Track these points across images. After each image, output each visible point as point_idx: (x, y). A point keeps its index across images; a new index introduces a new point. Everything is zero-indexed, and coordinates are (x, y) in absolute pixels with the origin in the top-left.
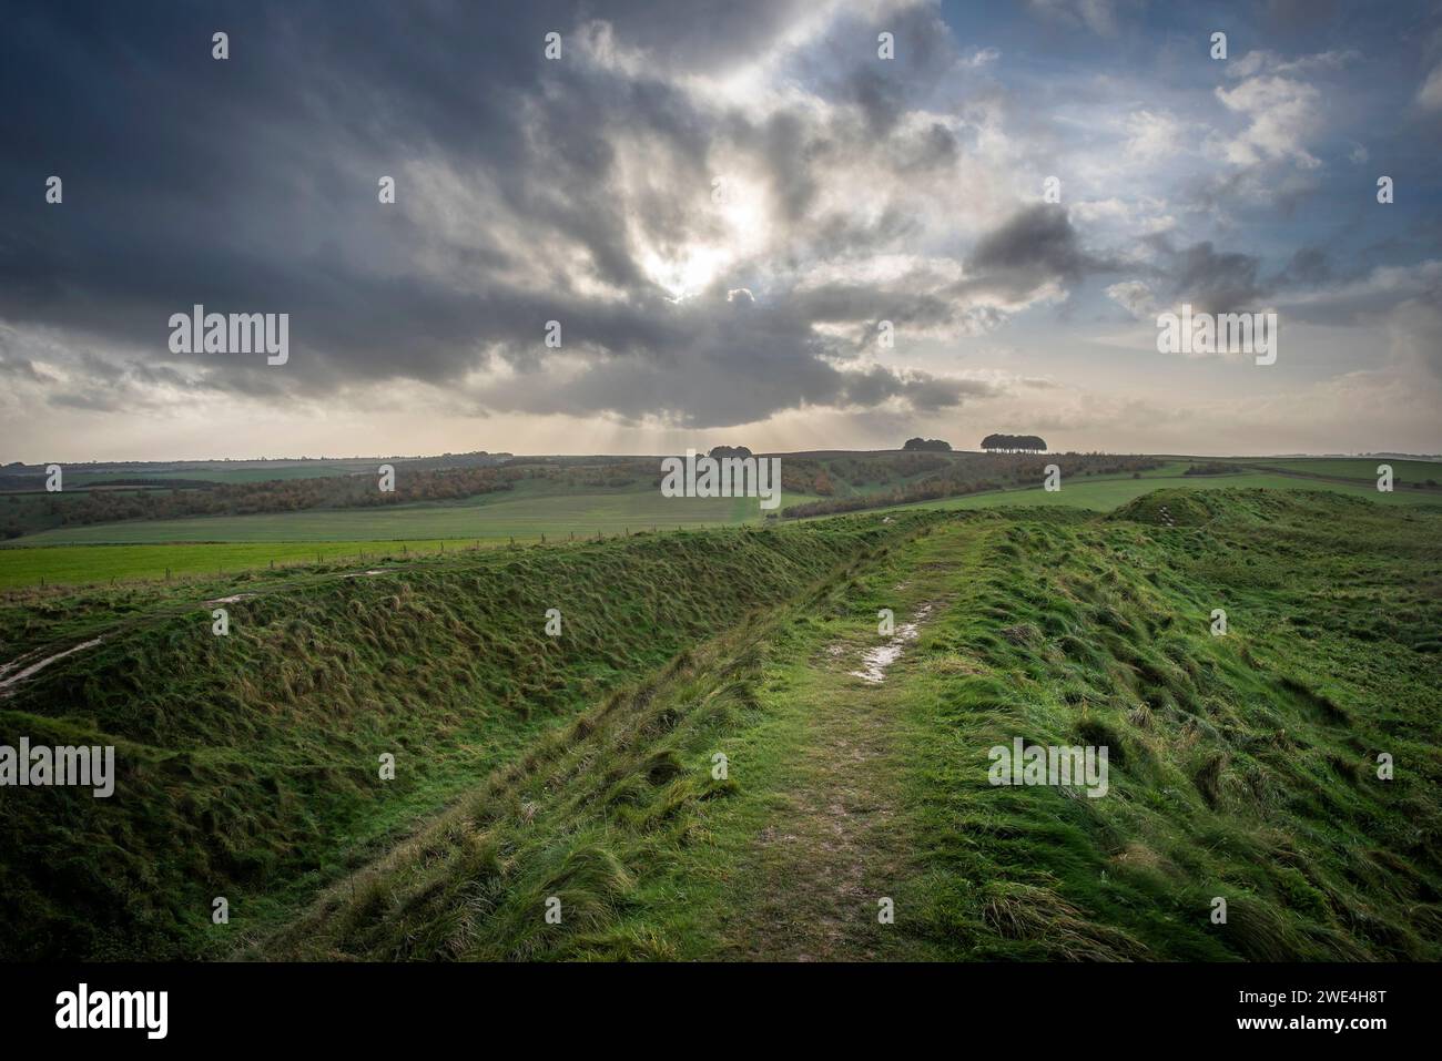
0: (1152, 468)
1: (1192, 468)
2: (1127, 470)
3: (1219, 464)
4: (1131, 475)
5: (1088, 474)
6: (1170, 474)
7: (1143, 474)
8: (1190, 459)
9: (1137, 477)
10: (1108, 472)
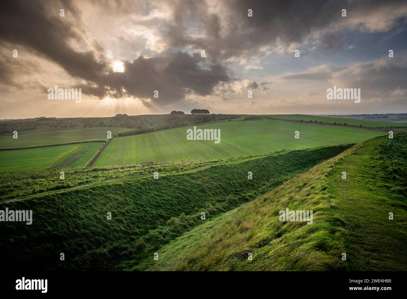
0: (235, 118)
1: (247, 118)
2: (228, 119)
3: (254, 117)
4: (228, 120)
5: (215, 120)
6: (240, 120)
7: (232, 120)
8: (247, 115)
9: (230, 121)
10: (222, 119)
